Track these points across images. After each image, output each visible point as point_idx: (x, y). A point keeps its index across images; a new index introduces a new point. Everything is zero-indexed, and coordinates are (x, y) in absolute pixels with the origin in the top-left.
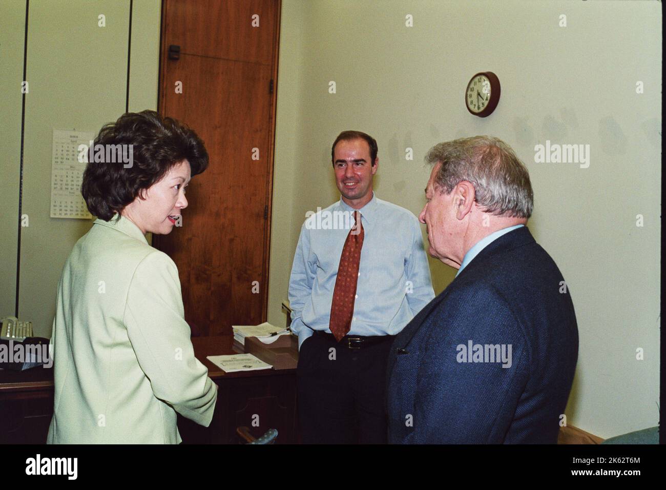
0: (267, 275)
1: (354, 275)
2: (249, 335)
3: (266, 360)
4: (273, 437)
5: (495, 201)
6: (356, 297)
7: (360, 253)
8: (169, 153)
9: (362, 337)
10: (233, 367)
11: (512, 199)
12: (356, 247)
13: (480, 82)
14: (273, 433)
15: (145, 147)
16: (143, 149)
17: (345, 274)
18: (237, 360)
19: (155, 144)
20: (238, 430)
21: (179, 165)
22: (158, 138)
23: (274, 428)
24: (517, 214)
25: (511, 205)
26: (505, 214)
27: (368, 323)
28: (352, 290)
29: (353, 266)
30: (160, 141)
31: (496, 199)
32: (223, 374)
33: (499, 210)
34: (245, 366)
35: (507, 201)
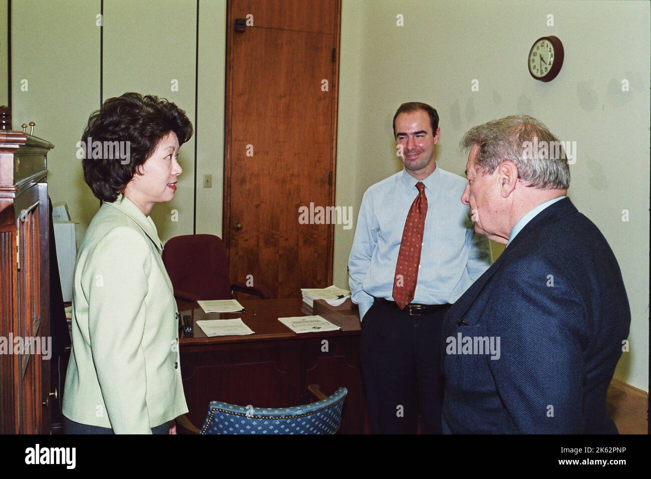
0: (332, 239)
1: (418, 246)
2: (317, 298)
3: (334, 322)
4: (343, 395)
5: (537, 176)
6: (420, 266)
7: (424, 224)
8: (155, 128)
9: (423, 305)
10: (303, 328)
11: (553, 171)
12: (420, 218)
13: (542, 46)
14: (343, 391)
15: (132, 127)
16: (131, 129)
17: (408, 244)
18: (307, 322)
19: (141, 122)
20: (309, 387)
21: (166, 137)
22: (142, 116)
23: (343, 386)
24: (557, 186)
25: (552, 178)
26: (547, 187)
27: (430, 293)
28: (416, 260)
29: (417, 236)
30: (144, 119)
31: (538, 173)
32: (294, 335)
33: (541, 184)
34: (314, 328)
35: (548, 173)
